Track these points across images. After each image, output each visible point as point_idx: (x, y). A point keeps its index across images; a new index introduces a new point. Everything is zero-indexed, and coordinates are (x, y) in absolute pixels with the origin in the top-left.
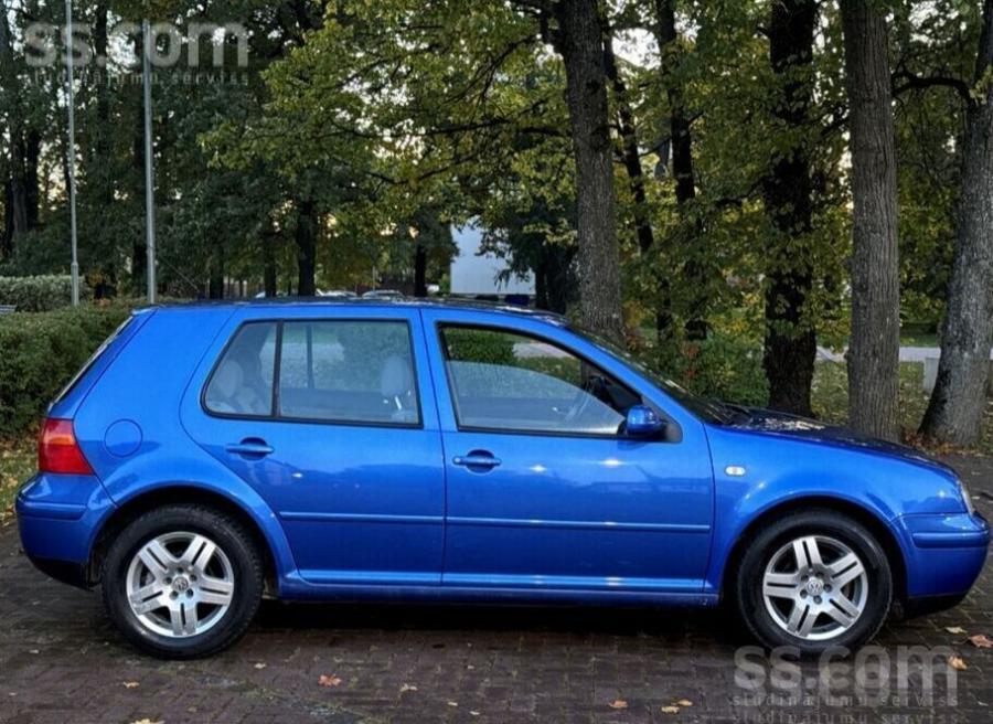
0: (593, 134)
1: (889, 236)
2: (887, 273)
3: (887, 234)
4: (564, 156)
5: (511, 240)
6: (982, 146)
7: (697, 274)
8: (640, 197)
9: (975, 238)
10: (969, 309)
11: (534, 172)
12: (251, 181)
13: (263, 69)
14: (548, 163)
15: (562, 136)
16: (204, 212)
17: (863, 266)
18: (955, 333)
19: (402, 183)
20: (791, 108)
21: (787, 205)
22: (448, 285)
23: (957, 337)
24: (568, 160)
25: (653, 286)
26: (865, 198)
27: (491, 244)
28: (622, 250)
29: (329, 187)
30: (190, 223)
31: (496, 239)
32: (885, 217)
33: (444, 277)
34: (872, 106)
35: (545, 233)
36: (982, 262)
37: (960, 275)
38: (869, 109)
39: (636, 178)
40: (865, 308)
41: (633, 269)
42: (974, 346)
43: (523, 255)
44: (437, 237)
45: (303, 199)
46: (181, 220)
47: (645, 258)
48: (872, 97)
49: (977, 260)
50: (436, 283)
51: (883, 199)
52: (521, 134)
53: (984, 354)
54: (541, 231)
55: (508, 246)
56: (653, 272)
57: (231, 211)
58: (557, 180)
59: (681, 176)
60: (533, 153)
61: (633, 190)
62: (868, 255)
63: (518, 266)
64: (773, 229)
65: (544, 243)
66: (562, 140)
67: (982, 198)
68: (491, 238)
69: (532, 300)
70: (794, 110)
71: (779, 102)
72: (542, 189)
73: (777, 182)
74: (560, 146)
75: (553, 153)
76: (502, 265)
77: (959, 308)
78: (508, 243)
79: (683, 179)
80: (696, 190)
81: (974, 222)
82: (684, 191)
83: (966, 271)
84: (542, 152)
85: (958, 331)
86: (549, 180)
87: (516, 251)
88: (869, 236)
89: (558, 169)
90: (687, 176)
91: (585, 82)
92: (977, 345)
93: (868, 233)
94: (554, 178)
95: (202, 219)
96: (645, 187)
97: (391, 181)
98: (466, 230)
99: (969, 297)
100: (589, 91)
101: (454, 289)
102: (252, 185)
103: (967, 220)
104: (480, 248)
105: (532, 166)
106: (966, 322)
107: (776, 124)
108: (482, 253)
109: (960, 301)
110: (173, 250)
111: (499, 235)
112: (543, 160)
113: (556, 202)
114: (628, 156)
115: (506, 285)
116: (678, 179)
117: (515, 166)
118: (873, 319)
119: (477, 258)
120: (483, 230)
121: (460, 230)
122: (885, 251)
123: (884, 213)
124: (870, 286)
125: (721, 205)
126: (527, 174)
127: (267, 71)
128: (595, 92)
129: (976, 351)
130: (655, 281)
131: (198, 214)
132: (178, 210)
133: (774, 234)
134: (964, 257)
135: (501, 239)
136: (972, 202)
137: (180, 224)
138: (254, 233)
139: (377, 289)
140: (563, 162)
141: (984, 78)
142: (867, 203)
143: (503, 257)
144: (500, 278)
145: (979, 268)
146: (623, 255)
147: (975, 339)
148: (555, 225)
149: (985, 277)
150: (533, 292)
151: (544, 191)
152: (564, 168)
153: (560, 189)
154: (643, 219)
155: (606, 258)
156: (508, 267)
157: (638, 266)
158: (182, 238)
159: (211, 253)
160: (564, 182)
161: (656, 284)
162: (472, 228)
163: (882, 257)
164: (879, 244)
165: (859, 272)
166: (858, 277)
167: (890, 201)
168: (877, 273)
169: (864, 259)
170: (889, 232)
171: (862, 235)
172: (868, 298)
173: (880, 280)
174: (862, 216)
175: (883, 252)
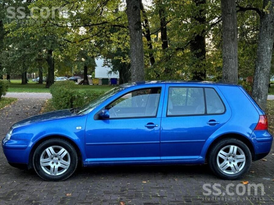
0: (135, 24)
1: (235, 60)
2: (234, 73)
3: (234, 60)
4: (127, 35)
5: (112, 62)
6: (265, 30)
7: (169, 72)
8: (151, 47)
9: (263, 61)
10: (260, 85)
11: (117, 40)
12: (33, 43)
13: (28, 5)
14: (122, 37)
15: (126, 28)
16: (19, 53)
17: (226, 70)
18: (256, 93)
19: (74, 42)
20: (201, 17)
21: (199, 50)
22: (94, 75)
23: (256, 94)
24: (128, 36)
25: (155, 76)
26: (227, 47)
27: (106, 63)
28: (145, 65)
29: (57, 46)
30: (14, 56)
31: (108, 62)
32: (234, 54)
33: (93, 73)
34: (230, 15)
35: (121, 60)
36: (265, 69)
37: (257, 73)
38: (229, 16)
39: (149, 42)
41: (148, 70)
42: (262, 97)
43: (116, 66)
44: (90, 61)
45: (49, 49)
46: (11, 55)
47: (152, 67)
48: (230, 12)
49: (263, 68)
50: (91, 75)
51: (233, 48)
52: (112, 27)
53: (265, 100)
54: (120, 59)
55: (111, 64)
56: (155, 71)
57: (26, 53)
58: (124, 42)
59: (164, 41)
60: (117, 34)
61: (148, 45)
62: (228, 66)
63: (114, 70)
64: (194, 58)
65: (121, 63)
66: (126, 30)
67: (265, 47)
68: (106, 62)
69: (118, 80)
70: (202, 17)
71: (197, 15)
72: (120, 45)
73: (195, 42)
74: (125, 32)
75: (123, 34)
76: (110, 69)
77: (257, 85)
78: (111, 63)
79: (165, 41)
80: (168, 46)
81: (263, 56)
82: (165, 46)
83: (260, 72)
84: (119, 34)
85: (257, 92)
86: (122, 43)
87: (113, 66)
88: (229, 60)
89: (125, 39)
90: (166, 41)
91: (133, 6)
92: (263, 97)
94: (123, 42)
95: (18, 55)
96: (152, 44)
97: (70, 42)
98: (99, 59)
99: (260, 81)
100: (134, 9)
101: (96, 77)
102: (33, 45)
103: (260, 54)
104: (103, 65)
105: (117, 38)
106: (259, 89)
107: (196, 23)
108: (104, 66)
109: (257, 82)
110: (9, 64)
111: (109, 61)
112: (120, 36)
113: (124, 50)
114: (147, 35)
115: (111, 76)
116: (163, 42)
117: (111, 38)
119: (102, 67)
120: (104, 59)
121: (97, 59)
122: (234, 65)
123: (234, 52)
124: (229, 77)
125: (177, 50)
126: (115, 41)
127: (30, 6)
128: (136, 10)
129: (263, 99)
130: (156, 74)
131: (16, 53)
132: (11, 52)
133: (195, 59)
134: (259, 67)
135: (109, 62)
136: (262, 48)
137: (11, 56)
138: (34, 59)
139: (73, 76)
140: (126, 37)
141: (268, 5)
142: (228, 48)
143: (110, 67)
144: (109, 73)
145: (264, 71)
146: (146, 66)
147: (262, 95)
148: (124, 57)
149: (266, 74)
150: (119, 77)
151: (120, 46)
152: (127, 39)
153: (125, 46)
154: (152, 54)
155: (140, 67)
156: (111, 70)
157: (150, 69)
158: (11, 61)
159: (20, 65)
160: (127, 43)
161: (156, 76)
162: (101, 59)
163: (233, 67)
164: (232, 63)
165: (225, 72)
166: (225, 74)
167: (236, 48)
168: (231, 73)
169: (227, 68)
170: (235, 59)
171: (226, 59)
172: (228, 81)
173: (232, 75)
174: (226, 53)
175: (233, 66)
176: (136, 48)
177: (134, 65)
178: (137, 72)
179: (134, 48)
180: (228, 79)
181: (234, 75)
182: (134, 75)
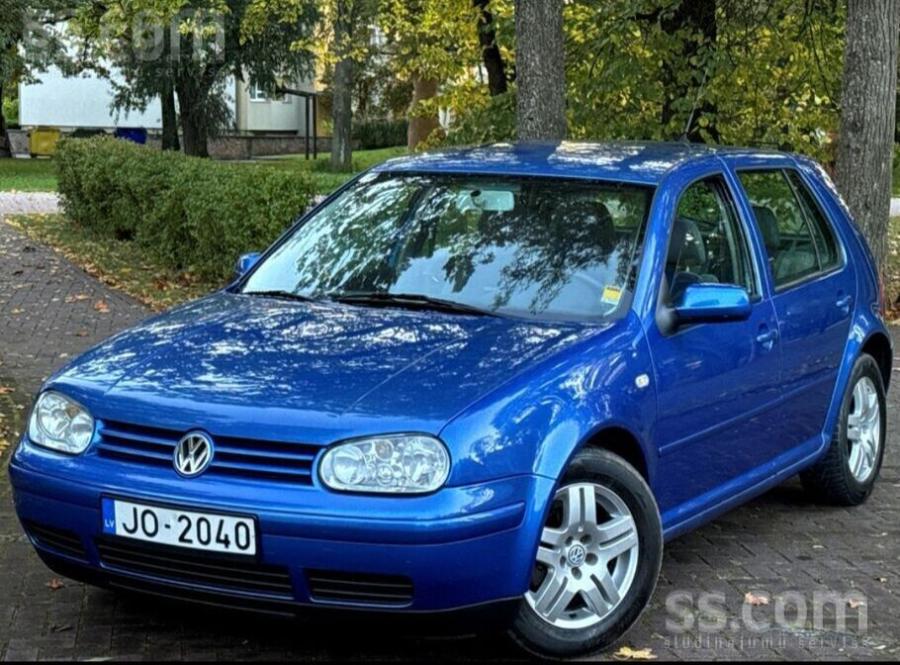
1: (891, 64)
2: (886, 108)
3: (888, 63)
17: (858, 100)
26: (865, 19)
32: (887, 41)
40: (858, 151)
51: (885, 20)
62: (866, 87)
88: (869, 65)
93: (868, 60)
118: (867, 164)
122: (885, 82)
123: (887, 36)
124: (866, 125)
142: (867, 23)
155: (554, 89)
163: (882, 89)
164: (880, 74)
165: (852, 107)
166: (851, 114)
167: (894, 21)
168: (875, 109)
169: (860, 92)
170: (891, 59)
171: (859, 62)
172: (863, 139)
173: (878, 118)
174: (861, 39)
175: (882, 83)
176: (542, 19)
177: (533, 81)
178: (543, 107)
179: (533, 19)
180: (865, 131)
181: (884, 118)
182: (531, 119)
